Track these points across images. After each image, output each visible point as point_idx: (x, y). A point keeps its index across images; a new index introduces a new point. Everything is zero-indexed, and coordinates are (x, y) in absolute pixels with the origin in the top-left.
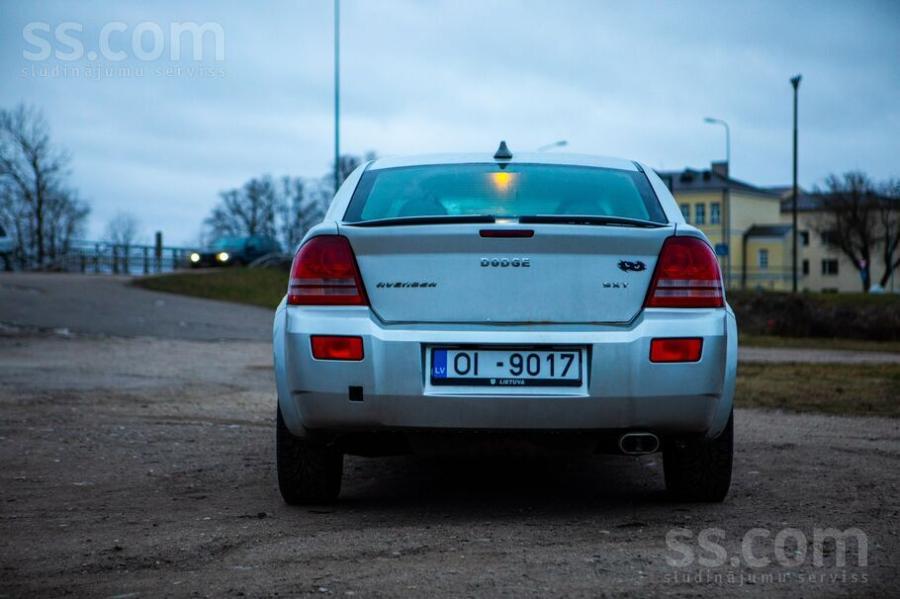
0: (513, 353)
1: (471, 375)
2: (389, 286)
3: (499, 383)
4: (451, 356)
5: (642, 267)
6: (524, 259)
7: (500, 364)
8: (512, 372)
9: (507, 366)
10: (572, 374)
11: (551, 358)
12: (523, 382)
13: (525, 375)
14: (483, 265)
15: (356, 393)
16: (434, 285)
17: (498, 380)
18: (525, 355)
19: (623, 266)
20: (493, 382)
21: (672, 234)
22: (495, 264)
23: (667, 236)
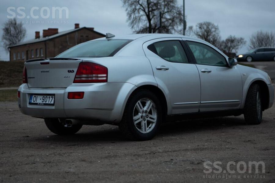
5: (73, 71)
6: (48, 70)
9: (42, 100)
13: (44, 102)
17: (39, 103)
18: (45, 96)
19: (69, 71)
21: (82, 62)
23: (80, 62)
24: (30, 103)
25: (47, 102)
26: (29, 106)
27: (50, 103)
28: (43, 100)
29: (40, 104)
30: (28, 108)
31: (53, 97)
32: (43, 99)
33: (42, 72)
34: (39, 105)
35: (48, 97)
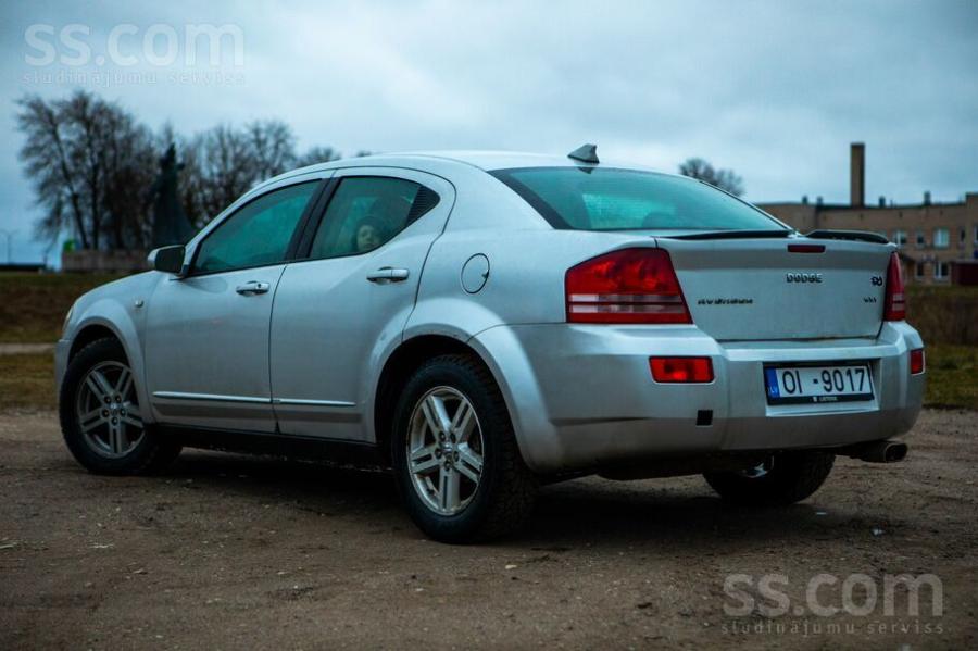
0: (822, 369)
1: (797, 394)
2: (710, 303)
3: (820, 400)
4: (779, 373)
7: (816, 381)
8: (825, 388)
9: (821, 384)
10: (866, 389)
11: (849, 373)
12: (835, 399)
13: (835, 392)
14: (788, 281)
15: (705, 417)
16: (751, 302)
17: (818, 397)
18: (831, 370)
20: (815, 399)
22: (797, 280)
24: (775, 401)
25: (847, 391)
26: (772, 412)
27: (857, 391)
28: (829, 382)
29: (824, 399)
30: (771, 418)
31: (862, 371)
32: (826, 382)
33: (789, 280)
34: (819, 402)
35: (843, 370)
